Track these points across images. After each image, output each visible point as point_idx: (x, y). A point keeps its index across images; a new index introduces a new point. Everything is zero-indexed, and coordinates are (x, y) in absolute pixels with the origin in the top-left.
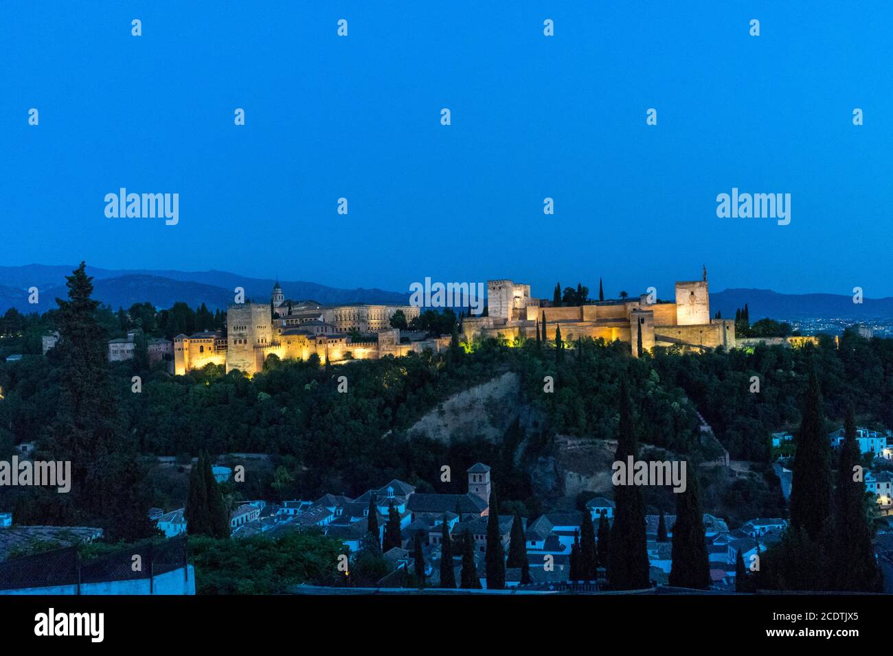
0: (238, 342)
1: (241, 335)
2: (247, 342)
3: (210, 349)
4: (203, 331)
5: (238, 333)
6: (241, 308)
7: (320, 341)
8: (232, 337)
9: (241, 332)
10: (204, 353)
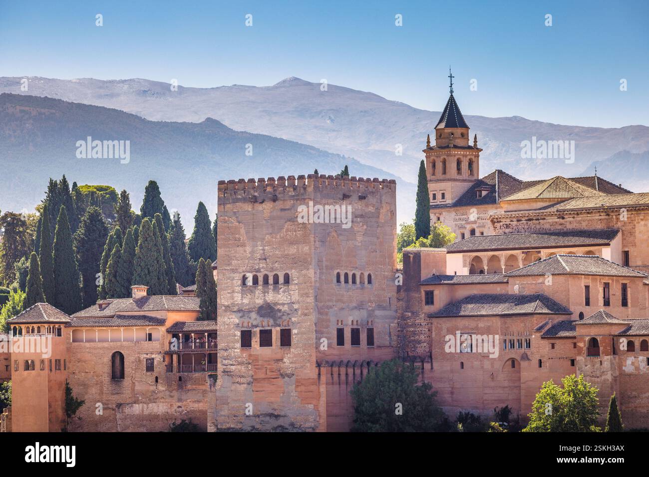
0: (255, 341)
1: (267, 310)
2: (294, 339)
3: (150, 367)
4: (129, 295)
5: (259, 302)
6: (275, 199)
7: (594, 343)
8: (235, 319)
9: (271, 297)
10: (127, 382)
